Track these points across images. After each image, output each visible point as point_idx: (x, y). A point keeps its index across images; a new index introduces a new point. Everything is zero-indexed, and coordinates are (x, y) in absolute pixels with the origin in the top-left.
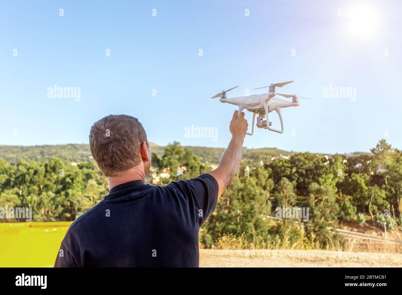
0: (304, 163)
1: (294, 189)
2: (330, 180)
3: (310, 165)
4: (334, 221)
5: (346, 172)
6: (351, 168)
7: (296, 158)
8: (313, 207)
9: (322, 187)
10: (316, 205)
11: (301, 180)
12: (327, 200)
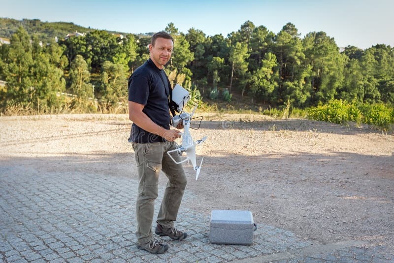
0: (99, 42)
1: (88, 67)
2: (123, 59)
3: (105, 43)
4: (125, 97)
5: (137, 52)
6: (142, 48)
7: (92, 35)
8: (106, 85)
9: (115, 66)
10: (109, 82)
11: (96, 58)
12: (118, 78)
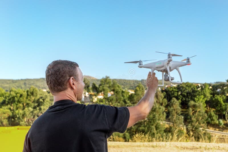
0: (186, 89)
1: (180, 105)
2: (202, 99)
3: (189, 90)
4: (204, 124)
5: (211, 94)
6: (214, 92)
7: (181, 86)
8: (191, 116)
9: (197, 104)
10: (193, 114)
11: (184, 99)
12: (199, 112)
